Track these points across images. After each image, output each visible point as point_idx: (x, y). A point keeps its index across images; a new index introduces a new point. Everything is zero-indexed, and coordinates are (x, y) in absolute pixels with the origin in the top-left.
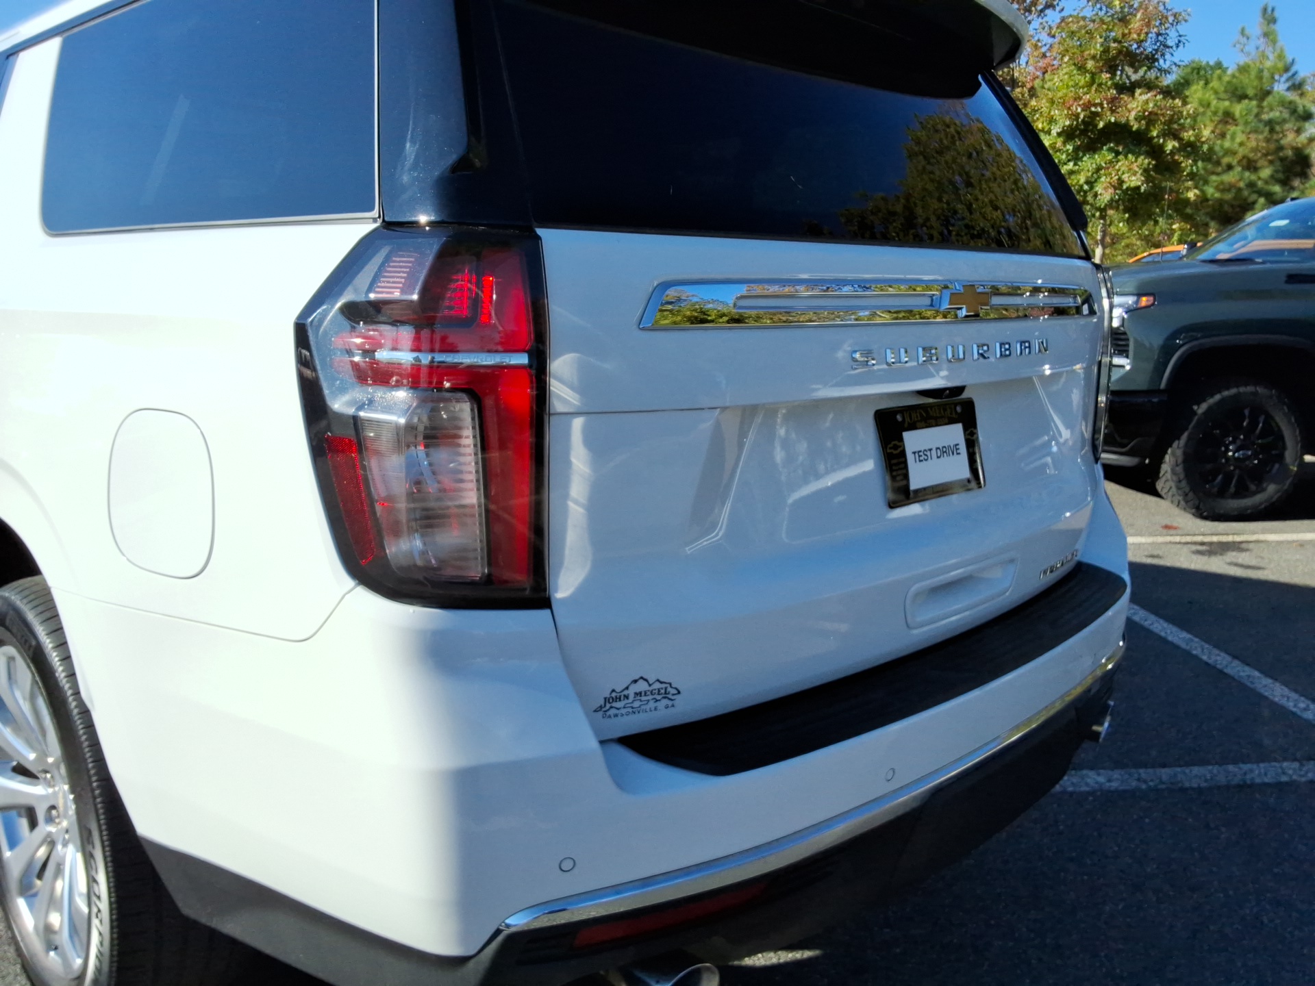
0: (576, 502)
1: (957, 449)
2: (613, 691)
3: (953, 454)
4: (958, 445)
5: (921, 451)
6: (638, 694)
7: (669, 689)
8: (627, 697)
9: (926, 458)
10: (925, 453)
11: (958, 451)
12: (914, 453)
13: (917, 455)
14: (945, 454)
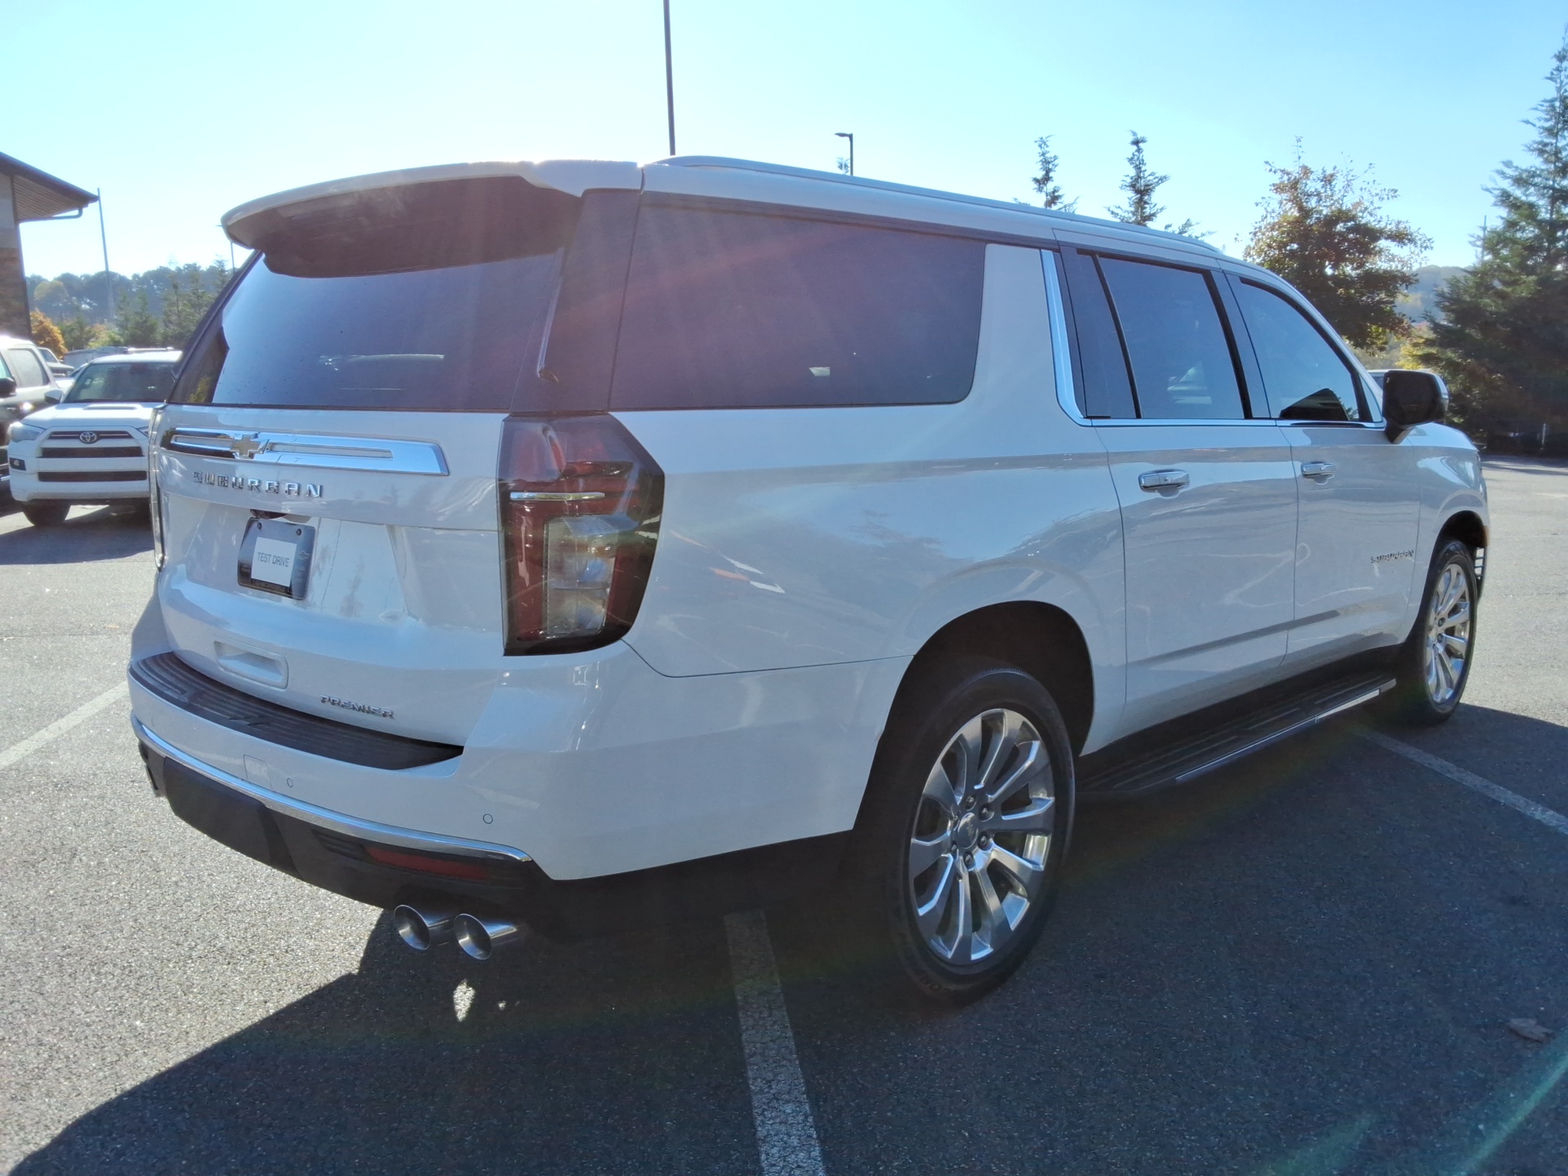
1: (288, 563)
3: (283, 565)
4: (289, 560)
5: (263, 556)
9: (266, 560)
10: (267, 555)
12: (259, 553)
13: (260, 555)
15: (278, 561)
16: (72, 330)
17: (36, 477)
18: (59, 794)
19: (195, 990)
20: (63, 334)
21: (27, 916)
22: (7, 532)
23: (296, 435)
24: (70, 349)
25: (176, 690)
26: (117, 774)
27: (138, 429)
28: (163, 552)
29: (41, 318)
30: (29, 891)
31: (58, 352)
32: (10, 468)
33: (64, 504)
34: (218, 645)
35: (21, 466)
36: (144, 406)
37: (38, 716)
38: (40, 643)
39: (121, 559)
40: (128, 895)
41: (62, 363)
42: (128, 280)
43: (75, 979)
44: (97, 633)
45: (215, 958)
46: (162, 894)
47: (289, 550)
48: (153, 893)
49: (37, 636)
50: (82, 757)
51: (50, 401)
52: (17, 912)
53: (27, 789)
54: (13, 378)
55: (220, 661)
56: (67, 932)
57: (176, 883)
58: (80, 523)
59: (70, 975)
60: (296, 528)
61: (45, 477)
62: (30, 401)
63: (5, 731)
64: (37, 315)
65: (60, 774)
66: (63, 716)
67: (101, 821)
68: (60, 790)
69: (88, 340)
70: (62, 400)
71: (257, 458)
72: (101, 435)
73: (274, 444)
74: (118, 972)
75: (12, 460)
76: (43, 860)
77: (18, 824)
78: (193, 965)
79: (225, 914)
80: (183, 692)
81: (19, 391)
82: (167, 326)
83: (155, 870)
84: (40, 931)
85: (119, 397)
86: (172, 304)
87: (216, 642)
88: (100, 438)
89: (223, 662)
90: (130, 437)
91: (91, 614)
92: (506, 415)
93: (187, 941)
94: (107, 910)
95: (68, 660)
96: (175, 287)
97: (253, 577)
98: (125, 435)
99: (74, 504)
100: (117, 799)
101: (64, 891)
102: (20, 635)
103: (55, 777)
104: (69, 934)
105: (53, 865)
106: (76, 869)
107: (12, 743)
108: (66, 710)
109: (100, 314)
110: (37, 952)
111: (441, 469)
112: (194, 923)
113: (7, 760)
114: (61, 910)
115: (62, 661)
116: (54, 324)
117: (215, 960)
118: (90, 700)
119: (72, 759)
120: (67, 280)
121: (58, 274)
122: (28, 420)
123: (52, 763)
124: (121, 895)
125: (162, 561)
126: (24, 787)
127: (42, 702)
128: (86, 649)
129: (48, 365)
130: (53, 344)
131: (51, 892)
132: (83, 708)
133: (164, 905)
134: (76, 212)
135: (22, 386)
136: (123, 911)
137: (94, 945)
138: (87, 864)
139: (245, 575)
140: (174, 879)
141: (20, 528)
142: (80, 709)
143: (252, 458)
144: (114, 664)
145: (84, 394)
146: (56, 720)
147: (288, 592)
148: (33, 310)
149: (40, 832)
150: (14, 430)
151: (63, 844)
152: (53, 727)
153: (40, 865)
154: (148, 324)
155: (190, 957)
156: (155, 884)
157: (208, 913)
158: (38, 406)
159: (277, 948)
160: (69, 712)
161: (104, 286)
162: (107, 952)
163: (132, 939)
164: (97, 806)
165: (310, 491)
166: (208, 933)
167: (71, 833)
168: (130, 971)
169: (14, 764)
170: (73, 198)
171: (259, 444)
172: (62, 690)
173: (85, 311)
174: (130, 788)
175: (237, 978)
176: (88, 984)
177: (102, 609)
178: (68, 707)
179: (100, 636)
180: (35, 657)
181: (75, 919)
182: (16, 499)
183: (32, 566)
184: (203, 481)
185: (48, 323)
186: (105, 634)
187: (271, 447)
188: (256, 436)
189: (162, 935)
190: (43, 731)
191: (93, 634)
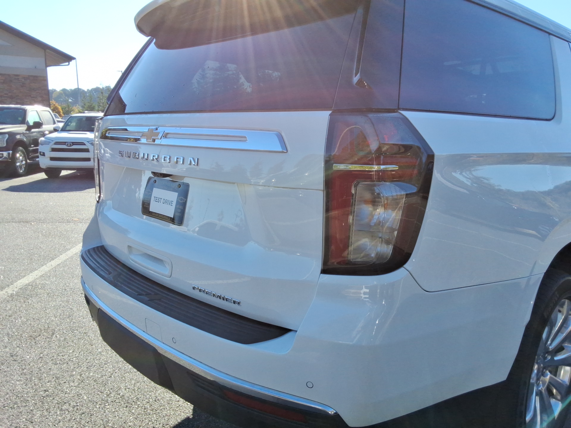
1: (172, 203)
3: (169, 205)
4: (173, 201)
5: (157, 198)
9: (158, 201)
10: (159, 199)
11: (172, 204)
12: (155, 197)
13: (155, 198)
14: (166, 203)
15: (166, 202)
16: (65, 108)
17: (49, 159)
18: (49, 299)
19: (110, 425)
20: (62, 109)
21: (29, 369)
22: (38, 180)
23: (182, 128)
24: (64, 115)
25: (106, 272)
26: (75, 289)
27: (88, 142)
28: (100, 193)
29: (54, 103)
30: (31, 354)
31: (60, 116)
32: (39, 155)
33: (60, 169)
34: (129, 247)
35: (44, 155)
36: (90, 133)
37: (43, 259)
38: (46, 226)
39: (80, 192)
40: (77, 359)
41: (61, 119)
42: (85, 91)
43: (50, 413)
44: (70, 222)
45: (119, 403)
46: (94, 359)
47: (173, 196)
48: (89, 358)
49: (45, 222)
50: (60, 280)
51: (55, 130)
52: (24, 367)
53: (35, 296)
54: (42, 121)
55: (131, 257)
56: (47, 381)
57: (100, 352)
58: (66, 177)
59: (47, 410)
60: (177, 184)
61: (52, 159)
62: (48, 131)
63: (28, 266)
64: (53, 102)
65: (50, 288)
66: (53, 259)
67: (67, 315)
68: (49, 297)
69: (71, 111)
70: (60, 130)
71: (157, 142)
72: (74, 144)
73: (168, 134)
74: (71, 409)
75: (40, 152)
76: (39, 336)
77: (29, 314)
78: (109, 407)
79: (124, 373)
80: (110, 273)
81: (44, 126)
82: (99, 107)
83: (90, 344)
84: (35, 379)
85: (81, 130)
86: (101, 99)
87: (128, 246)
88: (73, 145)
89: (132, 257)
90: (85, 144)
91: (67, 214)
92: (330, 112)
93: (105, 390)
94: (67, 368)
95: (57, 233)
96: (102, 93)
97: (150, 210)
98: (83, 144)
99: (63, 170)
100: (75, 303)
101: (47, 355)
102: (39, 221)
103: (47, 290)
104: (48, 382)
105: (43, 339)
106: (54, 342)
107: (31, 272)
108: (55, 256)
109: (75, 103)
110: (32, 393)
111: (282, 149)
112: (109, 378)
113: (28, 280)
114: (45, 366)
115: (55, 234)
116: (59, 106)
117: (120, 404)
118: (65, 252)
119: (56, 281)
120: (64, 90)
121: (61, 89)
122: (46, 137)
123: (47, 282)
124: (74, 359)
125: (99, 197)
126: (34, 294)
127: (45, 252)
128: (65, 229)
129: (56, 120)
130: (59, 113)
131: (42, 355)
132: (62, 256)
133: (95, 366)
134: (67, 63)
135: (45, 125)
136: (75, 369)
137: (60, 390)
138: (59, 339)
139: (146, 210)
140: (99, 350)
141: (43, 178)
142: (61, 256)
143: (154, 142)
144: (76, 236)
145: (68, 128)
146: (50, 261)
147: (172, 220)
148: (52, 100)
149: (39, 319)
150: (41, 140)
151: (49, 327)
152: (49, 264)
153: (37, 339)
154: (92, 106)
155: (107, 401)
156: (90, 353)
157: (116, 373)
158: (51, 132)
159: (150, 398)
160: (56, 258)
161: (77, 93)
162: (66, 395)
163: (78, 387)
164: (65, 306)
165: (191, 161)
166: (116, 386)
167: (53, 321)
168: (77, 409)
169: (31, 282)
170: (67, 58)
171: (159, 133)
172: (54, 247)
173: (70, 102)
174: (80, 297)
175: (131, 418)
176: (55, 417)
177: (72, 212)
178: (56, 255)
179: (71, 223)
180: (44, 232)
181: (51, 373)
182: (42, 167)
183: (46, 193)
184: (124, 156)
185: (57, 105)
186: (73, 222)
187: (165, 136)
188: (157, 129)
189: (93, 385)
190: (44, 266)
191: (68, 222)
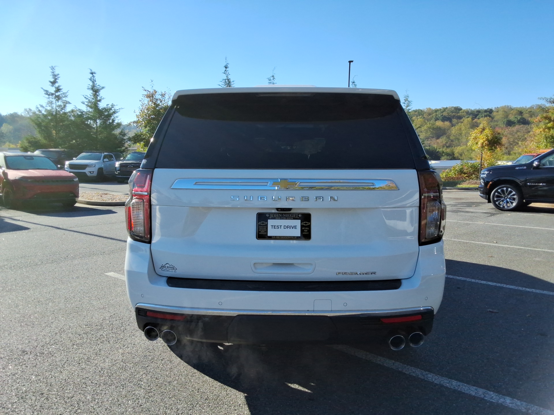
0: (158, 223)
2: (162, 265)
6: (168, 267)
7: (174, 268)
8: (165, 267)
10: (278, 226)
12: (272, 226)
